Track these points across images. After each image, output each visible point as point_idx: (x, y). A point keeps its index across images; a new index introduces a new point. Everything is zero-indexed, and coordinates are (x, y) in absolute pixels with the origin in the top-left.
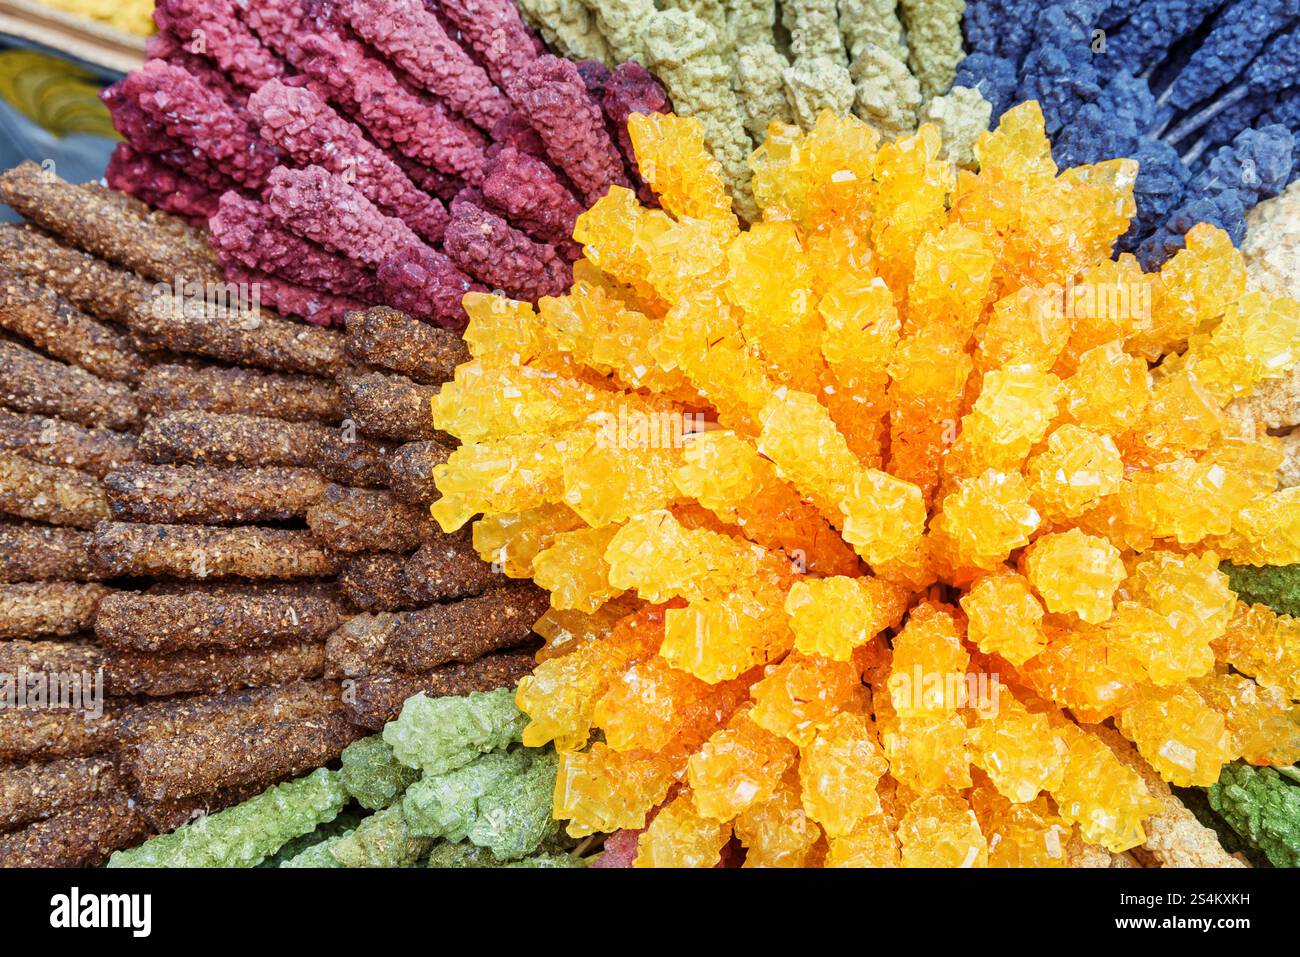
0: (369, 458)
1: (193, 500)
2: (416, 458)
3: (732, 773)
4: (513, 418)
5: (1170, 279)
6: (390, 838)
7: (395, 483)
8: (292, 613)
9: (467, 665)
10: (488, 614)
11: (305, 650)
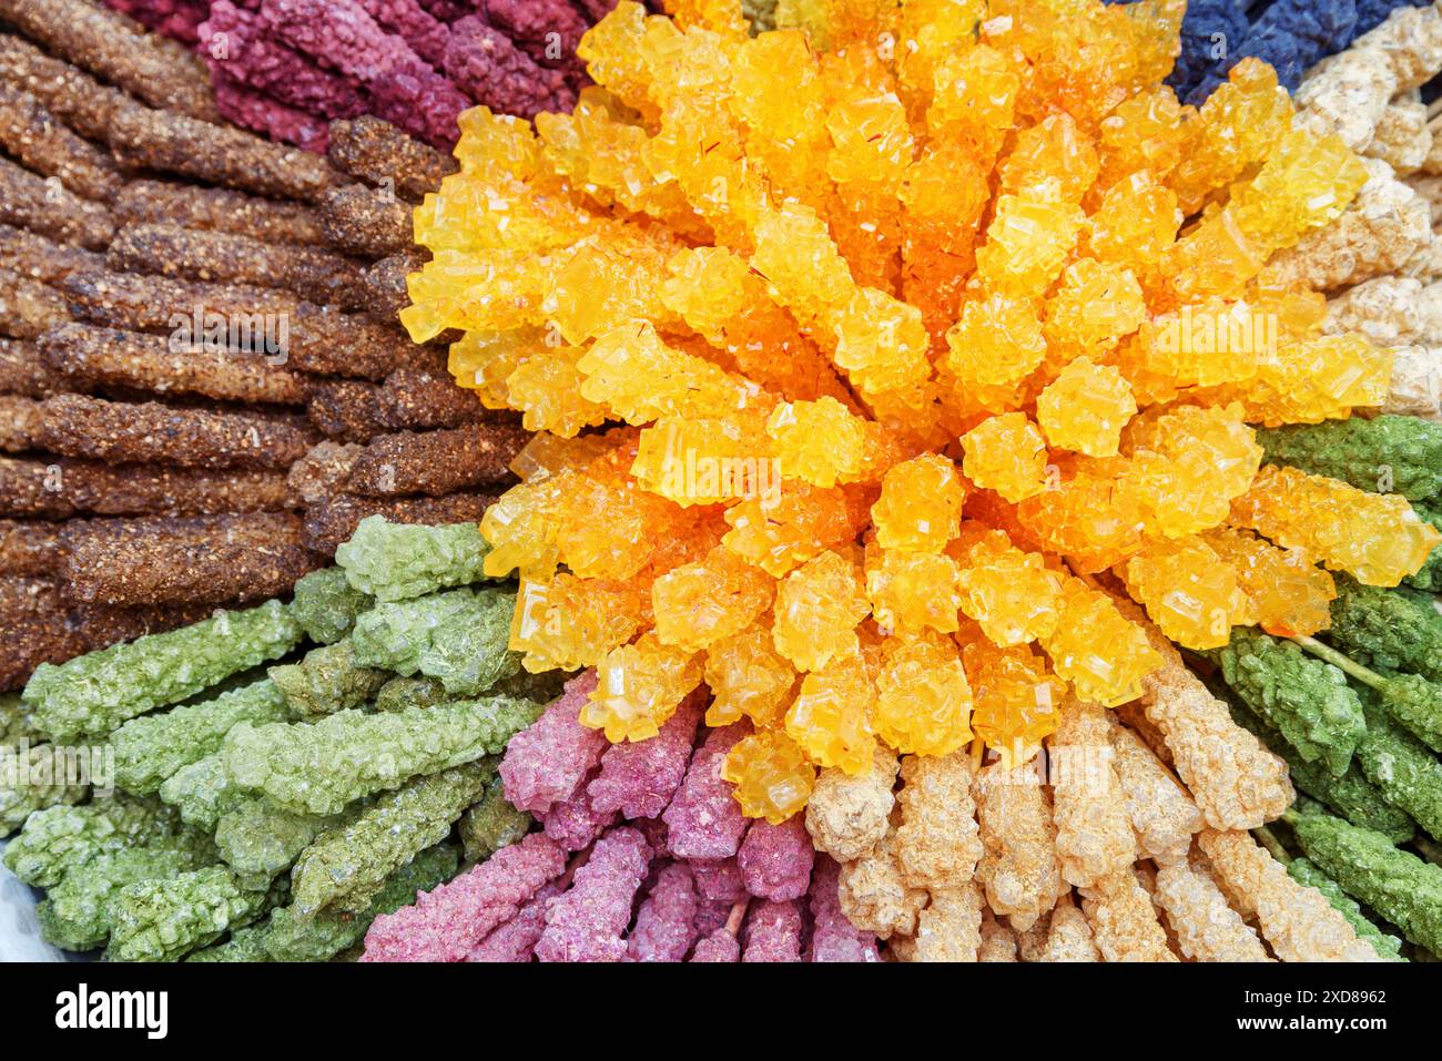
0: (347, 277)
1: (157, 309)
2: (390, 272)
3: (696, 596)
4: (497, 233)
5: (1209, 114)
6: (335, 665)
7: (370, 300)
8: (253, 435)
9: (437, 498)
10: (461, 444)
11: (267, 480)
